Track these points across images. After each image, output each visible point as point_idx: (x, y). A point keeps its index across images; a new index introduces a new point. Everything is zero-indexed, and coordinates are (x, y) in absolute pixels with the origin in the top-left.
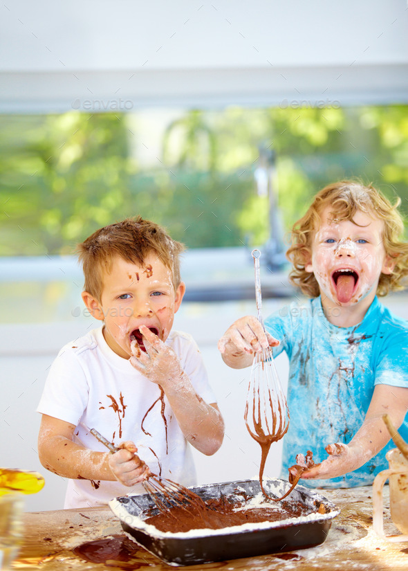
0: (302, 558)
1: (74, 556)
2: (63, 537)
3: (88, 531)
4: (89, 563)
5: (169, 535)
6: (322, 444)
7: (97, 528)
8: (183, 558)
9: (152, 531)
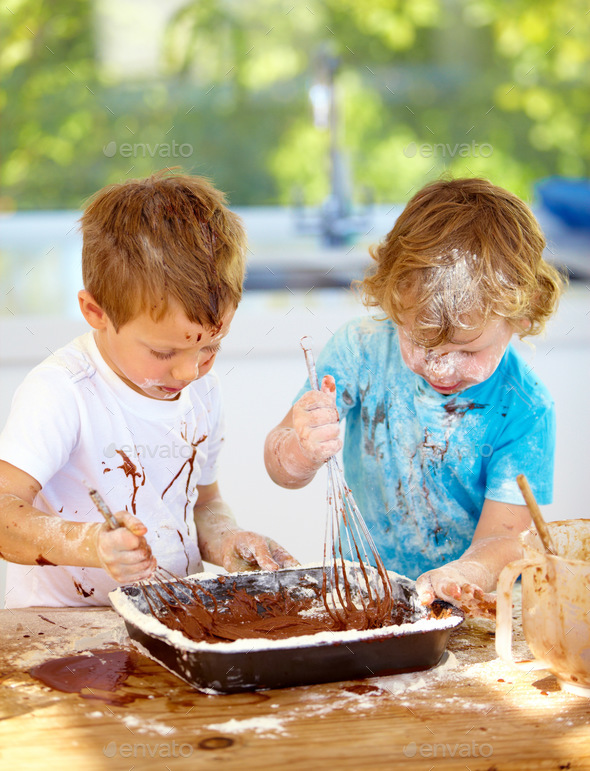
0: (384, 692)
1: (31, 681)
2: (14, 650)
3: (53, 643)
4: (55, 692)
5: (203, 646)
6: (403, 547)
7: (67, 638)
8: (224, 682)
9: (176, 639)
